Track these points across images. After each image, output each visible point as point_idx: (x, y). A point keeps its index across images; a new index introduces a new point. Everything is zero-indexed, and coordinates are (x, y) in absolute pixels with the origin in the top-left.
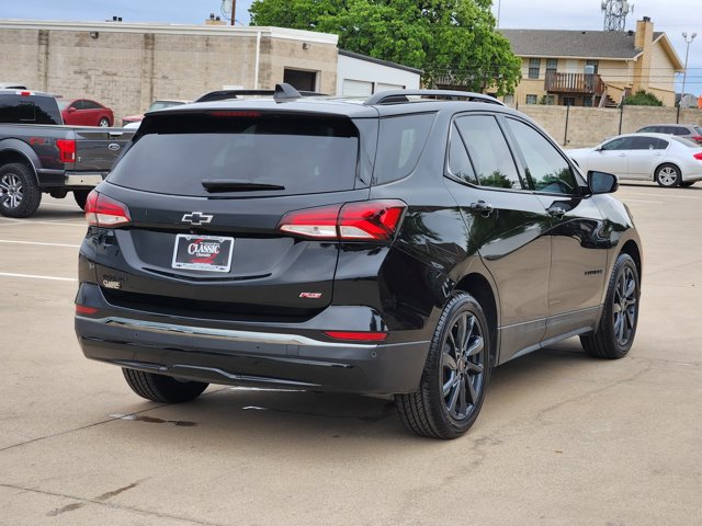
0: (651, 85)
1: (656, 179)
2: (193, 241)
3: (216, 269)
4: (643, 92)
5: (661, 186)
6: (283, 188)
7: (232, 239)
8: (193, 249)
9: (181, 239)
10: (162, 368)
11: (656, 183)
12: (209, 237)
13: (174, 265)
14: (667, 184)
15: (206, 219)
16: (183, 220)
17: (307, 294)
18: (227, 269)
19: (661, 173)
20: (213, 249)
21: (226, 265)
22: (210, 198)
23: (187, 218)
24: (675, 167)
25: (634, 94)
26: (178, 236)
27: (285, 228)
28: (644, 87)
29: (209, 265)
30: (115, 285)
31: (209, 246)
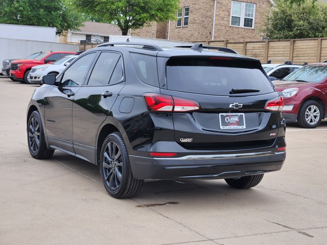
2: (227, 116)
3: (240, 127)
6: (259, 91)
7: (243, 114)
8: (227, 120)
12: (234, 114)
13: (221, 127)
15: (241, 106)
16: (230, 106)
17: (272, 134)
18: (245, 127)
20: (236, 119)
21: (243, 125)
22: (230, 96)
23: (232, 106)
26: (220, 114)
29: (236, 126)
30: (189, 140)
31: (234, 118)
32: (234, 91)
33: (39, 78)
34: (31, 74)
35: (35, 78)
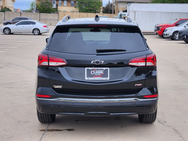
0: (8, 6)
1: (33, 33)
2: (92, 70)
3: (104, 79)
4: (6, 7)
5: (35, 35)
6: (125, 51)
7: (108, 68)
8: (93, 73)
9: (87, 69)
10: (82, 114)
11: (33, 34)
12: (99, 68)
13: (86, 78)
14: (36, 34)
15: (102, 62)
16: (92, 63)
17: (137, 85)
18: (108, 79)
19: (34, 31)
20: (102, 72)
21: (108, 77)
22: (97, 55)
23: (93, 62)
24: (38, 30)
25: (3, 8)
26: (86, 68)
27: (130, 64)
28: (6, 6)
29: (100, 78)
30: (60, 87)
31: (100, 71)
32: (99, 51)
33: (168, 35)
34: (165, 33)
35: (166, 35)
